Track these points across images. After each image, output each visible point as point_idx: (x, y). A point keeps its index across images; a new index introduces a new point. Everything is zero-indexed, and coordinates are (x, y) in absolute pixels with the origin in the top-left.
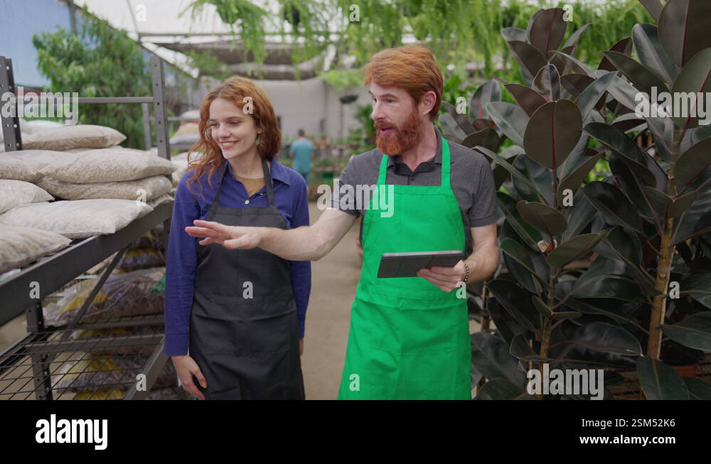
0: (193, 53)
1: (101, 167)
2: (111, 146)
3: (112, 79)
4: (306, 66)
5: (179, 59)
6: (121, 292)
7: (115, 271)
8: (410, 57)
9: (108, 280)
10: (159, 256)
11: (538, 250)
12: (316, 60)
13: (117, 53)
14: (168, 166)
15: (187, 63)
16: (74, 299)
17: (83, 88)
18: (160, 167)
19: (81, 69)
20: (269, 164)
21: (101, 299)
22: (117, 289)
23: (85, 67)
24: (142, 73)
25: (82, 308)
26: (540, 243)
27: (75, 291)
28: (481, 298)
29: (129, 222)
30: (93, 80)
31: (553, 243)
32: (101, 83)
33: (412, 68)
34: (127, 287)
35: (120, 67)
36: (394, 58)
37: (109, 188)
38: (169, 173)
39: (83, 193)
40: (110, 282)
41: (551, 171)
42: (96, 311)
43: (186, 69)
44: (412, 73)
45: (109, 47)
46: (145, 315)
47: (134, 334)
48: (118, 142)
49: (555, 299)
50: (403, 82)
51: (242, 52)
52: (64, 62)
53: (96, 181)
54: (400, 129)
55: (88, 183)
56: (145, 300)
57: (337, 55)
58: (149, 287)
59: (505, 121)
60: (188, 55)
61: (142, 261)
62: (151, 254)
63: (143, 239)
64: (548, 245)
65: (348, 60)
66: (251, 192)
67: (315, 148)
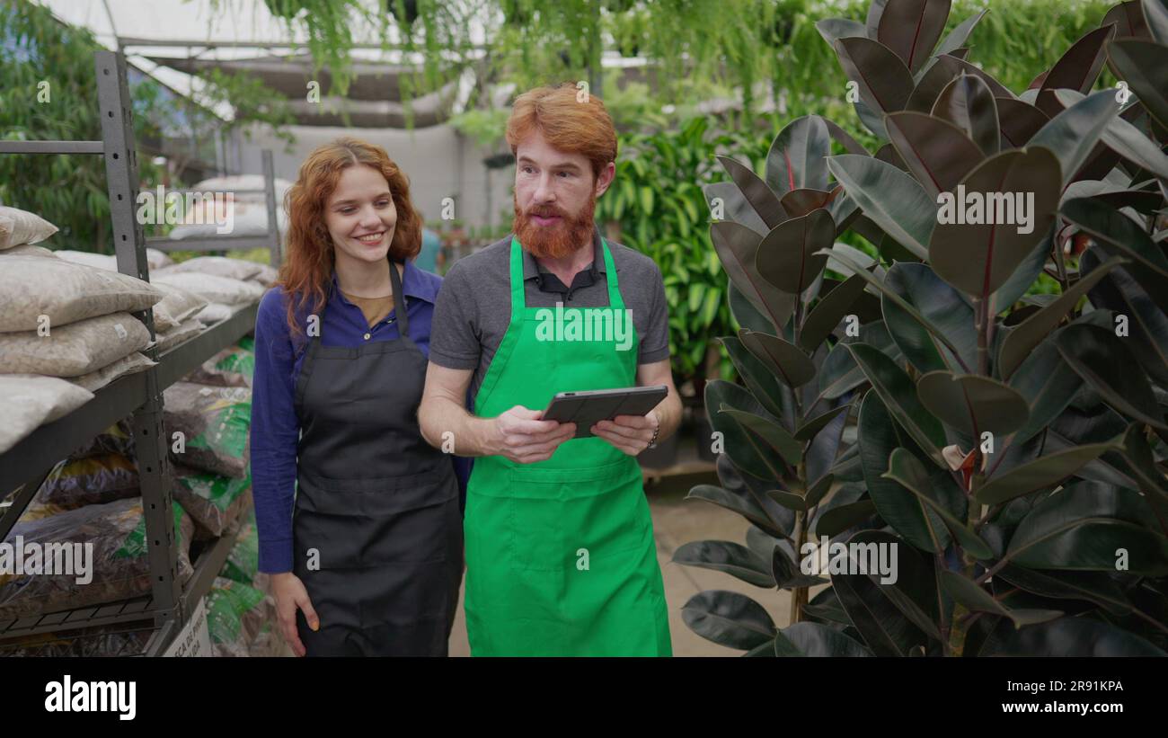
0: (217, 74)
3: (61, 119)
4: (425, 104)
11: (945, 467)
12: (446, 90)
13: (72, 70)
14: (140, 293)
15: (206, 91)
20: (400, 270)
23: (4, 95)
26: (947, 450)
30: (20, 120)
31: (978, 452)
32: (38, 126)
35: (76, 97)
38: (144, 308)
41: (975, 301)
43: (206, 102)
45: (53, 59)
54: (573, 219)
57: (479, 87)
58: (106, 547)
59: (867, 195)
60: (209, 80)
61: (97, 484)
62: (118, 468)
63: (99, 439)
64: (967, 456)
65: (502, 91)
66: (374, 318)
67: (443, 244)
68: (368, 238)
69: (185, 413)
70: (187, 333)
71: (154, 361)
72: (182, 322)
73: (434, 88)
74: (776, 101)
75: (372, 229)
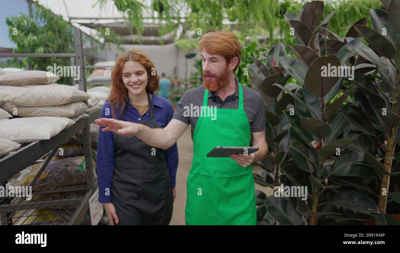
0: (101, 29)
1: (43, 97)
2: (51, 83)
3: (53, 44)
4: (166, 37)
5: (93, 32)
6: (57, 172)
7: (53, 158)
8: (226, 38)
9: (48, 165)
10: (80, 149)
11: (312, 147)
12: (172, 33)
13: (57, 29)
14: (85, 95)
15: (97, 34)
16: (28, 177)
17: (36, 49)
18: (80, 96)
19: (35, 38)
20: (151, 96)
21: (44, 176)
22: (54, 170)
23: (37, 36)
24: (71, 40)
25: (32, 182)
26: (313, 142)
27: (29, 171)
28: (274, 173)
29: (59, 132)
30: (42, 44)
31: (321, 143)
32: (47, 46)
33: (227, 44)
34: (60, 169)
35: (58, 37)
36: (217, 38)
37: (48, 110)
38: (86, 100)
39: (31, 113)
40: (50, 166)
41: (320, 98)
42: (41, 184)
43: (97, 38)
44: (227, 47)
45: (51, 25)
46: (72, 185)
47: (65, 198)
48: (55, 81)
49: (322, 176)
50: (222, 52)
51: (130, 28)
52: (25, 34)
53: (39, 105)
54: (218, 77)
55: (34, 107)
56: (71, 177)
57: (184, 32)
58: (74, 169)
59: (291, 68)
60: (98, 30)
61: (70, 152)
62: (76, 148)
63: (71, 139)
64: (318, 144)
65: (190, 33)
66: (141, 113)
67: (171, 84)
68: (133, 86)
69: (94, 132)
70: (96, 108)
71: (88, 115)
72: (95, 105)
73: (169, 32)
74: (281, 36)
75: (135, 83)
